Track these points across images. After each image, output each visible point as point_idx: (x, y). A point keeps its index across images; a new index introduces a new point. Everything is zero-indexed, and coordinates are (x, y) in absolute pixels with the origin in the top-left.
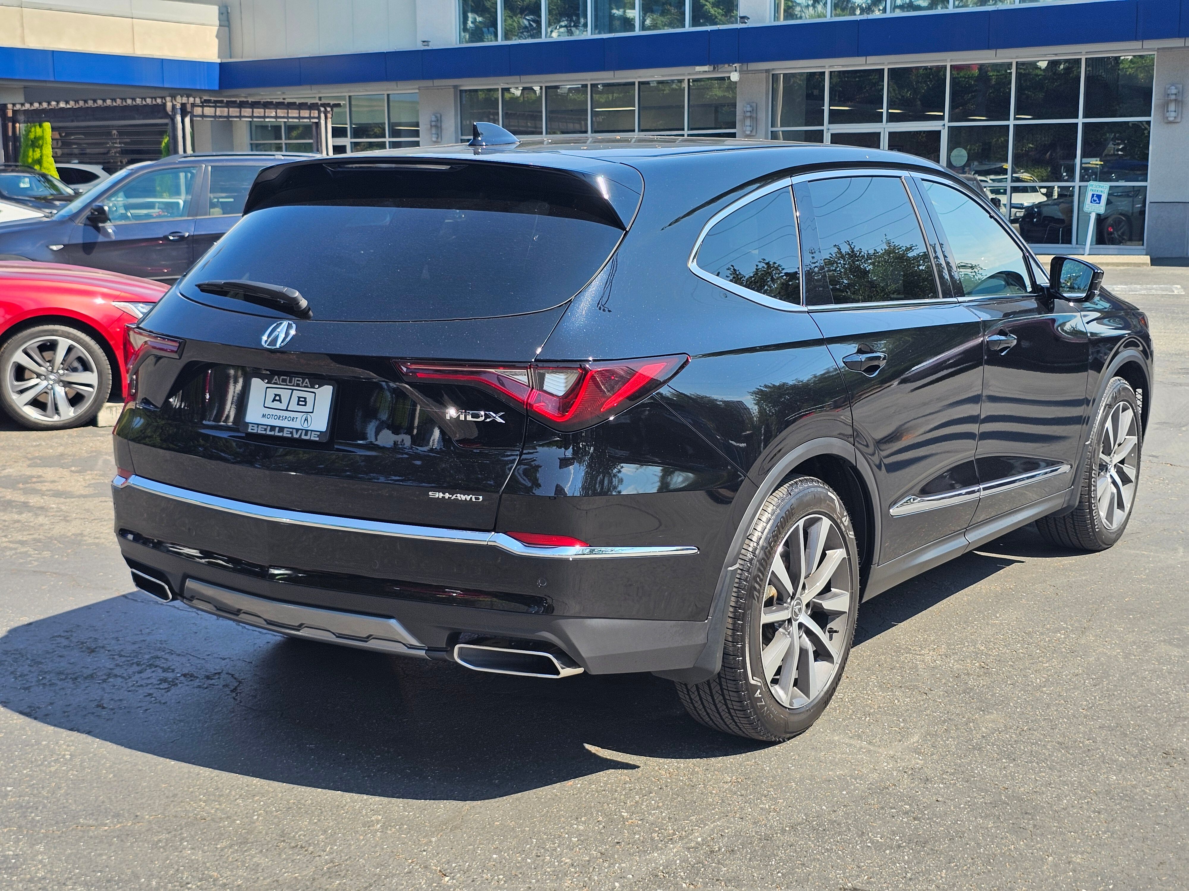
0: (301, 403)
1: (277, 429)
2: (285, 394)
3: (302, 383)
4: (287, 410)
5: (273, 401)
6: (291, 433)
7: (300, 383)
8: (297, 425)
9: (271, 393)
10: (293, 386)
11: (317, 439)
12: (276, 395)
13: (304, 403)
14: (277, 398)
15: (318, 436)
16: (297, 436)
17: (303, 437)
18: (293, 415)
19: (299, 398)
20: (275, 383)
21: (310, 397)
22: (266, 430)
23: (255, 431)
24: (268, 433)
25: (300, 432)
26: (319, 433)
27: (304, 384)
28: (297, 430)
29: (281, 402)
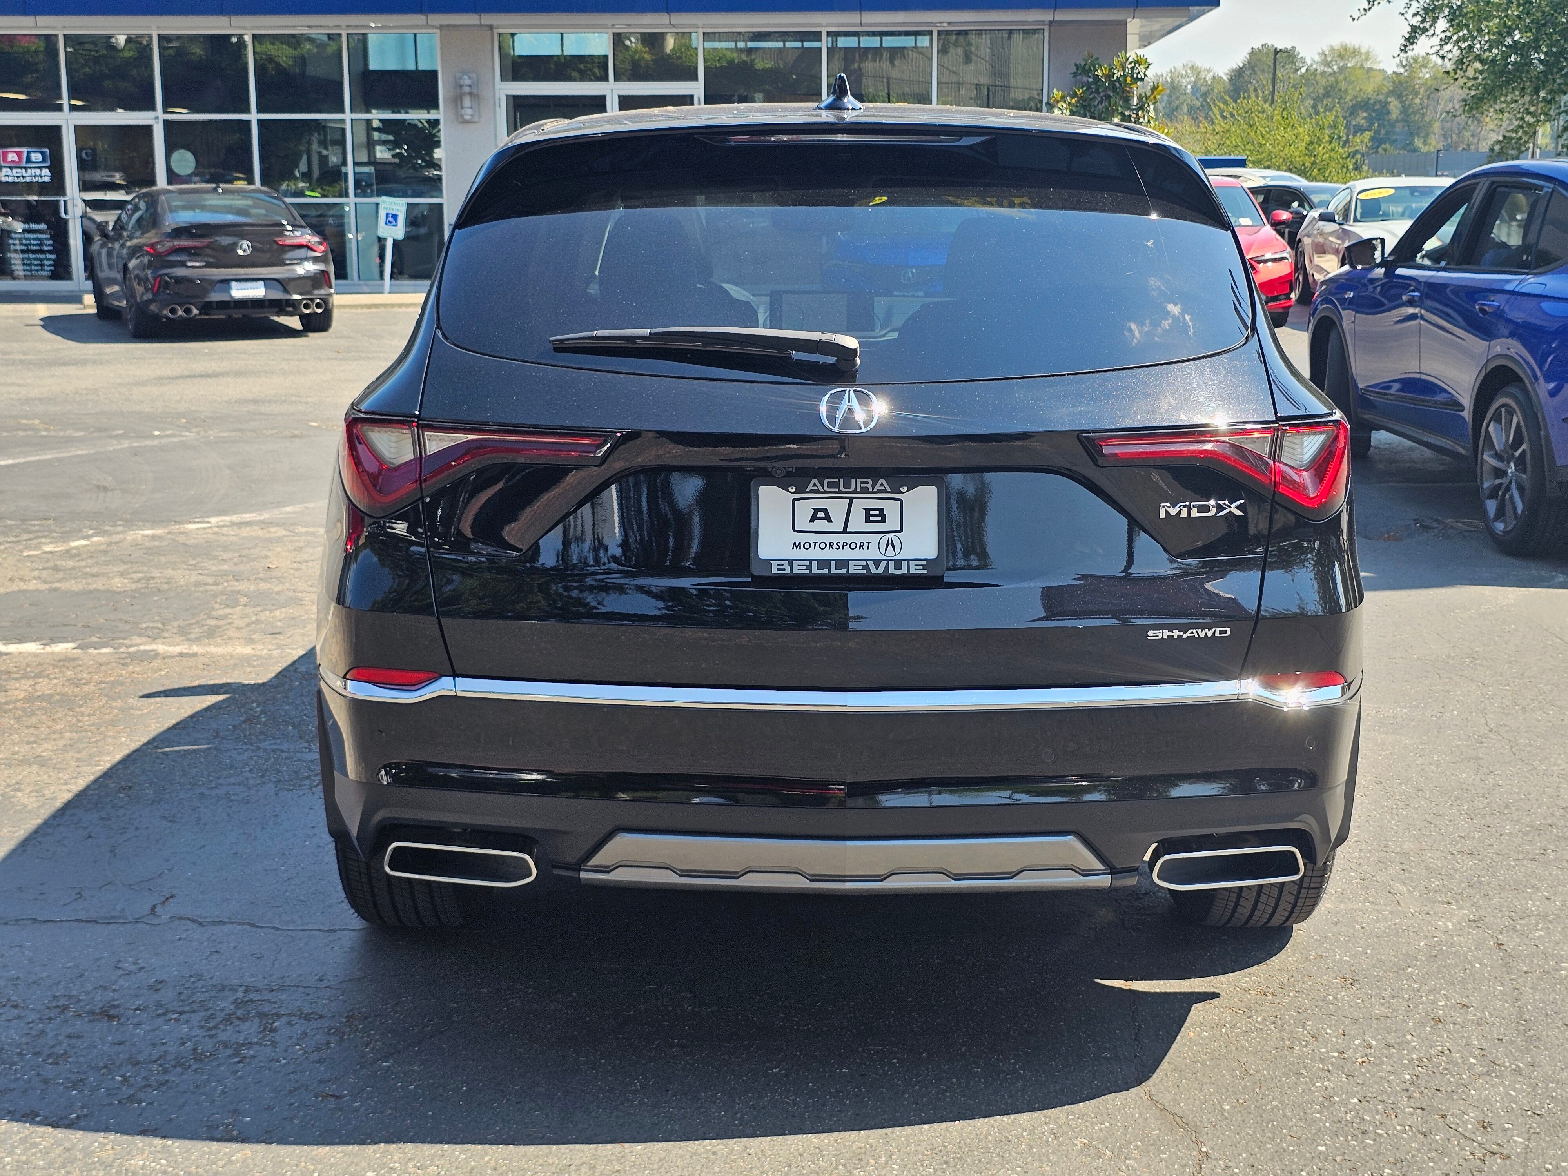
0: (872, 518)
1: (833, 564)
2: (837, 508)
3: (873, 486)
4: (845, 531)
5: (812, 520)
6: (866, 567)
7: (869, 486)
8: (873, 553)
9: (805, 509)
10: (855, 492)
11: (925, 572)
12: (816, 511)
13: (879, 518)
14: (821, 514)
15: (924, 567)
16: (880, 571)
17: (892, 571)
18: (858, 538)
19: (867, 511)
20: (812, 491)
21: (891, 509)
22: (809, 567)
23: (787, 572)
24: (815, 571)
25: (883, 564)
26: (925, 563)
27: (877, 487)
28: (877, 562)
29: (830, 520)
